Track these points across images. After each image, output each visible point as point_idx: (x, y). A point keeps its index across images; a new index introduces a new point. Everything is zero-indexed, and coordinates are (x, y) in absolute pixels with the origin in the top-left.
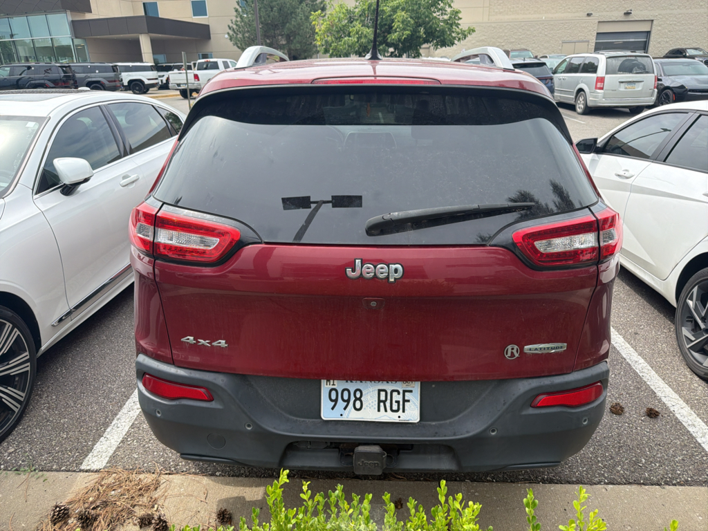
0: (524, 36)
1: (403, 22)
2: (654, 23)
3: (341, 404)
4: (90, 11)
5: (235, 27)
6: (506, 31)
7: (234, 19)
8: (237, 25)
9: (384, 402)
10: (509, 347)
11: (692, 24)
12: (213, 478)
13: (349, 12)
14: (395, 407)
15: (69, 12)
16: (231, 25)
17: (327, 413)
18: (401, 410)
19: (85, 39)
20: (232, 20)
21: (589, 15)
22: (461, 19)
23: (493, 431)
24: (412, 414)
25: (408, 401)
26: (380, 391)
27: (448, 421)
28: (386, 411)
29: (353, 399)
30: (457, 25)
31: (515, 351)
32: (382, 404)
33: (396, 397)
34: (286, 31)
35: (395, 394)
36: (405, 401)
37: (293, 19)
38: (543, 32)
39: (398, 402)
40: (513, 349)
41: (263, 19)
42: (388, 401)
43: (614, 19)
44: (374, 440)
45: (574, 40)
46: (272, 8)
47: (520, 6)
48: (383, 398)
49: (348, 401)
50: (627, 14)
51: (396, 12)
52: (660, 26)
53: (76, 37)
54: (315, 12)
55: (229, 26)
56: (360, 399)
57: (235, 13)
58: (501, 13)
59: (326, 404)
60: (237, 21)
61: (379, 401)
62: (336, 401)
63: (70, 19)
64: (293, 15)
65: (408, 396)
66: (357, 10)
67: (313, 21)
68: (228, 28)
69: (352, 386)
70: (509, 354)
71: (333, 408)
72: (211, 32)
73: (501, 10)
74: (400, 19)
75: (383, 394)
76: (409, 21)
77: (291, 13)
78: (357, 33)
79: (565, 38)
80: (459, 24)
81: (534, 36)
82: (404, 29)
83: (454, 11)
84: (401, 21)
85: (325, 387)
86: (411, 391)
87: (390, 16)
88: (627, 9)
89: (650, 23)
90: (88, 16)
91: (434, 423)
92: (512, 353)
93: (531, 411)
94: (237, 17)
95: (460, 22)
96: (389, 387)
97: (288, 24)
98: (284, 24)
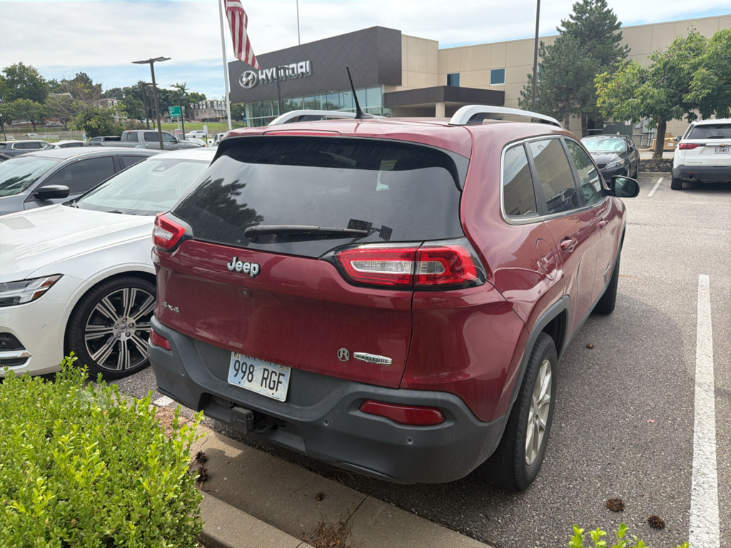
1: (702, 80)
3: (241, 375)
4: (400, 84)
5: (526, 92)
7: (527, 85)
8: (528, 90)
9: (266, 379)
10: (341, 350)
12: (217, 434)
13: (641, 72)
14: (272, 386)
15: (383, 86)
16: (523, 90)
17: (232, 380)
18: (275, 389)
19: (392, 108)
20: (524, 86)
23: (326, 422)
24: (281, 394)
25: (281, 383)
26: (265, 370)
27: (306, 408)
28: (266, 387)
29: (248, 372)
31: (345, 354)
32: (264, 381)
33: (275, 378)
34: (579, 95)
35: (274, 375)
36: (279, 382)
37: (590, 82)
39: (274, 382)
40: (344, 352)
41: (556, 84)
42: (268, 380)
44: (249, 405)
46: (567, 72)
48: (266, 376)
49: (244, 373)
51: (697, 69)
53: (385, 107)
54: (600, 74)
55: (521, 92)
56: (251, 373)
57: (528, 80)
59: (232, 372)
60: (529, 87)
61: (263, 378)
62: (237, 370)
63: (383, 92)
64: (590, 78)
65: (282, 379)
66: (650, 70)
67: (597, 83)
68: (519, 93)
69: (249, 362)
70: (341, 356)
71: (235, 376)
72: (505, 98)
74: (700, 77)
75: (266, 372)
76: (712, 79)
77: (589, 76)
78: (642, 94)
82: (704, 88)
85: (234, 358)
86: (283, 375)
87: (689, 74)
90: (399, 89)
91: (297, 407)
92: (343, 355)
93: (358, 413)
94: (529, 83)
96: (271, 369)
97: (582, 88)
98: (579, 87)
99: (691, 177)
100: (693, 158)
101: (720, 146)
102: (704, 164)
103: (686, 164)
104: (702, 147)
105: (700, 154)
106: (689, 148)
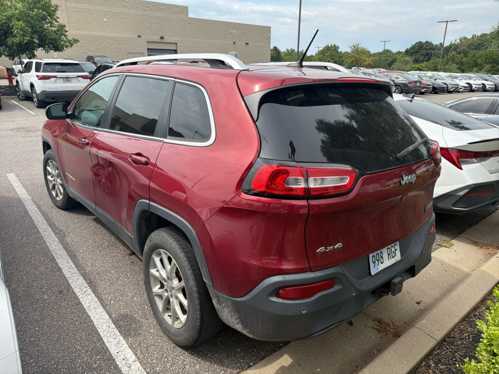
0: (100, 47)
2: (178, 45)
3: (377, 263)
6: (86, 42)
11: (197, 47)
14: (393, 255)
17: (373, 271)
21: (139, 36)
22: (67, 31)
24: (398, 256)
26: (388, 249)
28: (391, 259)
29: (380, 258)
30: (65, 36)
32: (389, 256)
35: (392, 248)
36: (396, 250)
38: (113, 45)
39: (394, 252)
43: (155, 40)
45: (134, 52)
47: (92, 26)
48: (389, 253)
49: (378, 260)
50: (162, 38)
51: (13, 21)
52: (181, 47)
58: (78, 29)
69: (379, 252)
71: (374, 267)
73: (78, 27)
79: (128, 50)
80: (67, 36)
81: (108, 48)
83: (60, 25)
84: (20, 28)
85: (371, 256)
86: (396, 245)
88: (161, 35)
89: (175, 45)
95: (67, 34)
96: (390, 246)
99: (53, 99)
100: (51, 85)
101: (66, 78)
102: (59, 89)
103: (47, 90)
104: (55, 79)
105: (55, 83)
106: (46, 79)
